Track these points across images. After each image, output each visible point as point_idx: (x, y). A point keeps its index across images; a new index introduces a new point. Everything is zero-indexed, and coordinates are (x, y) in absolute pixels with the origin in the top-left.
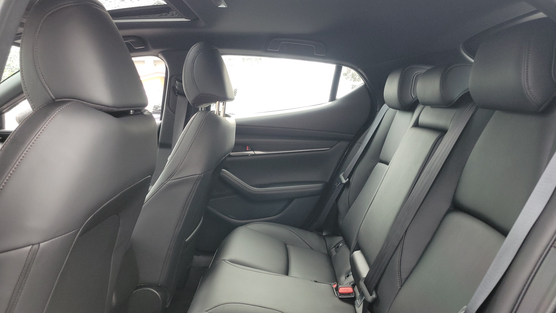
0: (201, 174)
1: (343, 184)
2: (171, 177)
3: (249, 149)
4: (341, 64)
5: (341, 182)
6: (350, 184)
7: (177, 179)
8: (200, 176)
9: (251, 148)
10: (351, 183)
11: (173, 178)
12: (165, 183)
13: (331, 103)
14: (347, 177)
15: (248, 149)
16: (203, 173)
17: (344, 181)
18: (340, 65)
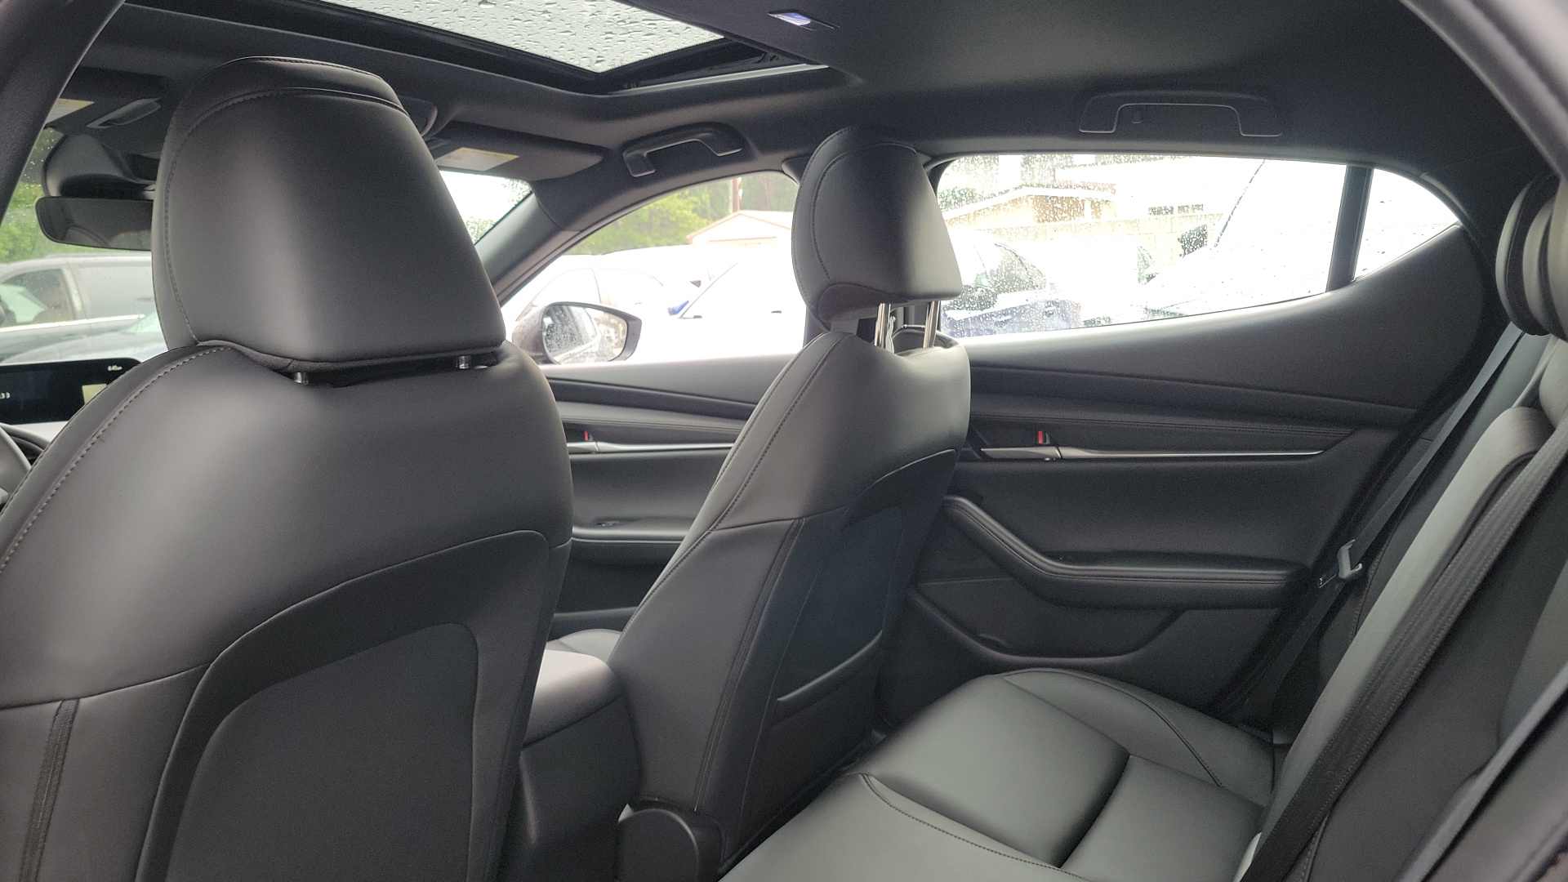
0: (799, 518)
1: (1343, 580)
2: (720, 522)
3: (1045, 441)
4: (1366, 163)
5: (1338, 575)
6: (1366, 582)
7: (743, 526)
8: (795, 525)
9: (1051, 438)
10: (1369, 580)
11: (724, 524)
12: (704, 537)
13: (1329, 294)
14: (1360, 557)
15: (1040, 442)
16: (806, 517)
17: (1346, 571)
18: (1364, 166)
